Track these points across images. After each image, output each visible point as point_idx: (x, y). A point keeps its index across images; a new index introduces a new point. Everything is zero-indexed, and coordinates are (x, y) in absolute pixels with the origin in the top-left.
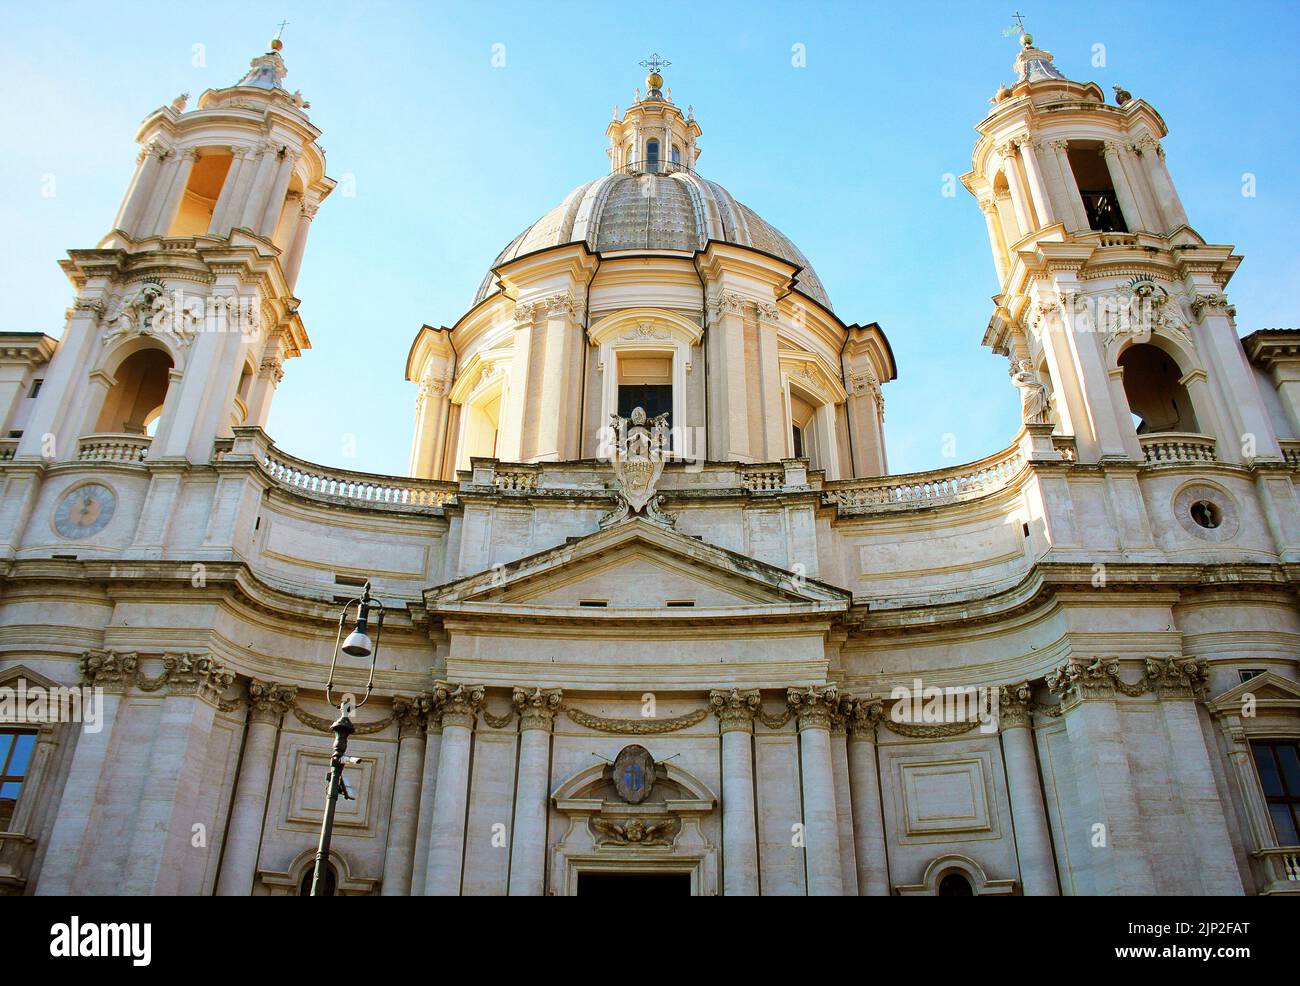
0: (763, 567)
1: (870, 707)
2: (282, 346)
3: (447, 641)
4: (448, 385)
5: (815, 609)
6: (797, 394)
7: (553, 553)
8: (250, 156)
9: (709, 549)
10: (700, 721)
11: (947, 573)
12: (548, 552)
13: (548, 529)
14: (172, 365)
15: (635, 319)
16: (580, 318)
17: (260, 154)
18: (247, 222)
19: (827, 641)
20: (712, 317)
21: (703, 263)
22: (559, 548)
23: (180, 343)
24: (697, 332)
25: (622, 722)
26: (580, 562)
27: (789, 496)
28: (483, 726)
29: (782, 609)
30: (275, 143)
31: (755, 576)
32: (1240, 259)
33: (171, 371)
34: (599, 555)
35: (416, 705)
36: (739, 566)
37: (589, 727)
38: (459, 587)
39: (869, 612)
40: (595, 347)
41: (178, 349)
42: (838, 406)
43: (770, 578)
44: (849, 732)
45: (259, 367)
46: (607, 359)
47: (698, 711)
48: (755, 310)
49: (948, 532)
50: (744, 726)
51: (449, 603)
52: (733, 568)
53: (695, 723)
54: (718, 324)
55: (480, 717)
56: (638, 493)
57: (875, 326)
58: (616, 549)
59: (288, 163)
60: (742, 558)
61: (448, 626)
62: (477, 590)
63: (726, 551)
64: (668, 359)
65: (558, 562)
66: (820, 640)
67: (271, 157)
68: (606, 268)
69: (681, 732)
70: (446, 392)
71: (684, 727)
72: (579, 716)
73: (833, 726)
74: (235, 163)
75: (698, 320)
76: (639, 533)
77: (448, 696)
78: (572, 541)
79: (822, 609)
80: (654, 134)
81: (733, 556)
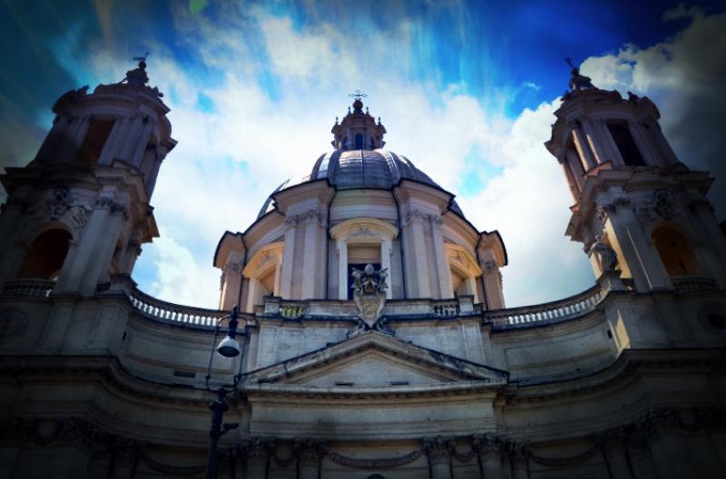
0: (452, 359)
1: (523, 447)
2: (141, 234)
3: (250, 410)
4: (240, 267)
5: (487, 384)
6: (455, 271)
7: (319, 353)
8: (126, 121)
9: (417, 349)
10: (416, 459)
11: (562, 364)
12: (315, 352)
13: (314, 338)
14: (72, 238)
15: (358, 224)
16: (324, 223)
17: (132, 120)
18: (123, 156)
19: (494, 406)
20: (404, 223)
21: (397, 191)
22: (322, 350)
23: (77, 225)
24: (395, 231)
25: (367, 461)
26: (336, 358)
27: (464, 317)
28: (273, 465)
29: (465, 385)
30: (142, 114)
31: (448, 365)
32: (714, 179)
33: (71, 241)
34: (348, 354)
35: (228, 453)
36: (437, 359)
37: (344, 465)
38: (258, 374)
39: (518, 386)
40: (334, 240)
41: (76, 228)
42: (477, 278)
43: (458, 366)
44: (512, 463)
45: (127, 244)
46: (341, 247)
47: (414, 452)
48: (430, 219)
49: (560, 339)
50: (444, 460)
51: (252, 384)
52: (433, 360)
53: (413, 460)
54: (408, 226)
55: (272, 459)
56: (370, 316)
57: (496, 232)
58: (359, 350)
59: (148, 127)
60: (438, 353)
61: (251, 399)
62: (270, 376)
63: (428, 350)
64: (378, 248)
65: (322, 358)
66: (491, 404)
67: (138, 122)
68: (340, 195)
69: (405, 466)
70: (240, 270)
71: (405, 463)
72: (337, 458)
73: (502, 460)
74: (116, 124)
75: (395, 225)
76: (372, 340)
77: (251, 446)
78: (329, 345)
79: (491, 384)
80: (360, 131)
81: (433, 353)
